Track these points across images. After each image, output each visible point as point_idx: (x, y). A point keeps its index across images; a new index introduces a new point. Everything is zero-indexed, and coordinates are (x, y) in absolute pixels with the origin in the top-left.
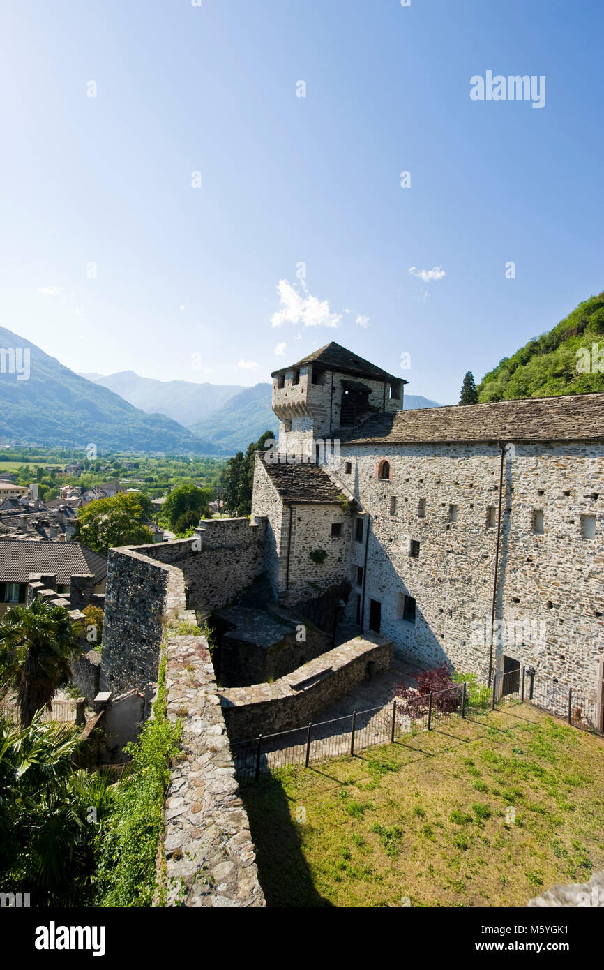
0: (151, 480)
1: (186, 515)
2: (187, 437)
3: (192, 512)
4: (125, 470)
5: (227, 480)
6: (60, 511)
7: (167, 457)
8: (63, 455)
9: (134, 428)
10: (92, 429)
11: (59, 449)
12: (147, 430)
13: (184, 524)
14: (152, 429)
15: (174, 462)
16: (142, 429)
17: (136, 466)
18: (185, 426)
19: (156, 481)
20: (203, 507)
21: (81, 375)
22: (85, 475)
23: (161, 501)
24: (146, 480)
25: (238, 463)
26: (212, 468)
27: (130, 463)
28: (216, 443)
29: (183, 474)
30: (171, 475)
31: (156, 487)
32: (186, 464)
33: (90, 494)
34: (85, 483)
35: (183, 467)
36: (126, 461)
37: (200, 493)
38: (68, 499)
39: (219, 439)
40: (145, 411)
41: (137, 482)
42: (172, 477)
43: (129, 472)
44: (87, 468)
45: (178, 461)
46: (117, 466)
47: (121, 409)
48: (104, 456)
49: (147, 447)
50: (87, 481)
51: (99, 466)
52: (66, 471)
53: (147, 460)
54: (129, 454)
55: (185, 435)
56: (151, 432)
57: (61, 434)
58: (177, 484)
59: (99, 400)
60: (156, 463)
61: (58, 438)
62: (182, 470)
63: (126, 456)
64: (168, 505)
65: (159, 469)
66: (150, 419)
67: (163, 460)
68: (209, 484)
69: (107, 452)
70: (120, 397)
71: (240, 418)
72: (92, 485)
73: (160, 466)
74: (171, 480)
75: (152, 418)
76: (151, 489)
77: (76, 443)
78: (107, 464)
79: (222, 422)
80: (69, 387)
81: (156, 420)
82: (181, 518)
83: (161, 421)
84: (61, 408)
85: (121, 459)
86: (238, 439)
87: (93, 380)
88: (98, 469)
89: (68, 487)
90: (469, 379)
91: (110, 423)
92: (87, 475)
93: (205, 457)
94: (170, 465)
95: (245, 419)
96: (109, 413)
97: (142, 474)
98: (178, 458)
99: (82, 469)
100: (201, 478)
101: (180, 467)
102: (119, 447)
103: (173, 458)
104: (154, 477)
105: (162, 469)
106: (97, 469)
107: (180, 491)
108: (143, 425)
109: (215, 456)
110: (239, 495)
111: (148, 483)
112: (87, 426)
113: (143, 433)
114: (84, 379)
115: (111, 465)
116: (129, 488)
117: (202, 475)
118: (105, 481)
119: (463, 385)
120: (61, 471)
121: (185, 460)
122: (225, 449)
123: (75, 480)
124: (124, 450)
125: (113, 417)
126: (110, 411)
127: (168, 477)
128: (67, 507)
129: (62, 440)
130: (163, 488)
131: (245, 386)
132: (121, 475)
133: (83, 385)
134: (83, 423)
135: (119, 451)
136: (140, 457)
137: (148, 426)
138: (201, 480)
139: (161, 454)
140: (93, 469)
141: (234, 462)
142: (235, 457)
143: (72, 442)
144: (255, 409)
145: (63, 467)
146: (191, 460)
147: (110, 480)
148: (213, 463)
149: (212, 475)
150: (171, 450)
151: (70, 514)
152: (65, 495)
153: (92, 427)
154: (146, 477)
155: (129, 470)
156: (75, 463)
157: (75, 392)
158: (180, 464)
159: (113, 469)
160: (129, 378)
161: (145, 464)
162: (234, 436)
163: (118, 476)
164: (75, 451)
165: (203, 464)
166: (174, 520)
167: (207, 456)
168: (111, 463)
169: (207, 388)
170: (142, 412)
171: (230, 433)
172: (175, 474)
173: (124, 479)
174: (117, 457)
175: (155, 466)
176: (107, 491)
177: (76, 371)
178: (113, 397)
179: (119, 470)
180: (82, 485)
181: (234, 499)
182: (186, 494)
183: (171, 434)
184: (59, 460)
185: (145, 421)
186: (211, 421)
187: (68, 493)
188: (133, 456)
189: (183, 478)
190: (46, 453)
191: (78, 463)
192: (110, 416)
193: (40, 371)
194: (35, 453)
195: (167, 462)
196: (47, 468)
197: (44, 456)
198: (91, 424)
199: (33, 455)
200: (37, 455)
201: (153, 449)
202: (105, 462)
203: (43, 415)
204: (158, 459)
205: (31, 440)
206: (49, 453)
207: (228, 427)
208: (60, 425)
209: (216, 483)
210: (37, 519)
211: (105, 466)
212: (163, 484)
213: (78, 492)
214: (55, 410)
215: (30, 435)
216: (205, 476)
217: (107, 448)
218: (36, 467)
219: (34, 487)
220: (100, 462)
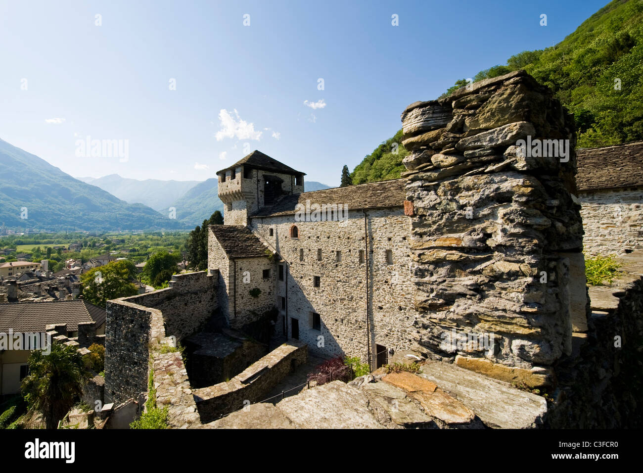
0: (134, 250)
1: (162, 274)
2: (159, 219)
3: (166, 270)
4: (114, 245)
5: (190, 246)
6: (66, 278)
7: (145, 233)
8: (66, 237)
9: (119, 214)
10: (88, 217)
11: (63, 233)
12: (129, 215)
13: (160, 279)
14: (133, 214)
15: (150, 237)
16: (126, 215)
17: (123, 241)
18: (157, 211)
19: (138, 251)
20: (173, 266)
21: (78, 179)
22: (85, 251)
23: (143, 265)
24: (131, 251)
25: (197, 234)
26: (179, 239)
27: (118, 240)
28: (181, 221)
29: (158, 245)
30: (149, 246)
31: (139, 255)
32: (159, 237)
33: (89, 264)
34: (85, 257)
35: (158, 240)
36: (115, 238)
37: (171, 257)
38: (72, 269)
39: (183, 218)
40: (128, 202)
41: (124, 252)
42: (150, 247)
43: (118, 246)
44: (86, 245)
45: (154, 235)
46: (108, 242)
47: (109, 202)
48: (98, 236)
49: (130, 227)
50: (85, 255)
51: (94, 243)
52: (69, 249)
53: (131, 237)
54: (117, 233)
55: (158, 217)
56: (133, 216)
57: (64, 222)
58: (154, 252)
59: (93, 196)
60: (138, 238)
61: (62, 225)
62: (157, 242)
63: (114, 235)
64: (148, 267)
65: (140, 242)
66: (132, 208)
67: (143, 235)
68: (177, 250)
69: (100, 233)
70: (108, 193)
71: (197, 203)
72: (90, 258)
73: (141, 240)
74: (149, 250)
75: (133, 206)
76: (135, 257)
77: (76, 228)
78: (101, 242)
79: (185, 206)
80: (69, 188)
81: (136, 208)
82: (158, 276)
83: (140, 209)
84: (63, 203)
85: (111, 237)
86: (197, 217)
87: (87, 182)
88: (94, 245)
89: (71, 260)
90: (345, 170)
91: (102, 212)
93: (173, 231)
94: (148, 239)
95: (200, 203)
96: (101, 205)
97: (127, 247)
98: (154, 233)
99: (82, 246)
100: (171, 246)
101: (155, 240)
102: (110, 229)
103: (150, 234)
104: (136, 248)
105: (143, 242)
106: (93, 246)
107: (156, 256)
108: (127, 212)
109: (180, 230)
110: (199, 256)
111: (132, 253)
112: (84, 215)
113: (127, 217)
114: (81, 182)
115: (103, 242)
116: (118, 257)
117: (171, 244)
118: (99, 253)
119: (342, 174)
120: (65, 249)
121: (159, 234)
122: (187, 225)
123: (76, 255)
124: (113, 231)
125: (104, 207)
126: (102, 204)
127: (147, 247)
128: (72, 275)
129: (66, 227)
130: (143, 255)
131: (200, 181)
132: (111, 248)
133: (80, 185)
134: (81, 213)
135: (109, 232)
136: (125, 234)
137: (130, 213)
138: (171, 248)
139: (141, 232)
140: (90, 246)
141: (194, 234)
142: (194, 230)
143: (73, 227)
144: (207, 196)
145: (67, 246)
146: (163, 234)
147: (104, 252)
148: (179, 235)
149: (179, 243)
150: (148, 228)
151: (74, 279)
152: (70, 267)
154: (130, 249)
155: (118, 245)
156: (76, 242)
157: (75, 191)
158: (155, 237)
159: (105, 245)
160: (115, 179)
161: (129, 239)
162: (193, 215)
163: (109, 250)
164: (77, 233)
165: (172, 237)
166: (153, 278)
167: (175, 231)
168: (104, 240)
169: (172, 183)
170: (125, 203)
171: (190, 214)
172: (152, 245)
173: (114, 251)
174: (108, 236)
175: (137, 240)
176: (102, 261)
177: (74, 176)
178: (103, 193)
179: (110, 245)
180: (82, 258)
181: (195, 259)
182: (161, 259)
183: (148, 217)
184: (64, 241)
185: (128, 209)
187: (72, 264)
188: (120, 234)
189: (158, 247)
190: (53, 236)
191: (78, 242)
192: (101, 207)
193: (46, 177)
194: (45, 238)
195: (146, 237)
196: (54, 248)
197: (51, 239)
198: (87, 214)
199: (43, 239)
200: (46, 239)
201: (135, 228)
202: (99, 240)
203: (50, 209)
204: (139, 235)
205: (41, 228)
206: (55, 236)
207: (189, 209)
208: (63, 216)
209: (182, 249)
210: (48, 285)
211: (99, 243)
212: (143, 252)
213: (79, 263)
214: (59, 205)
215: (41, 224)
216: (173, 245)
217: (100, 230)
218: (46, 247)
219: (45, 262)
220: (95, 240)
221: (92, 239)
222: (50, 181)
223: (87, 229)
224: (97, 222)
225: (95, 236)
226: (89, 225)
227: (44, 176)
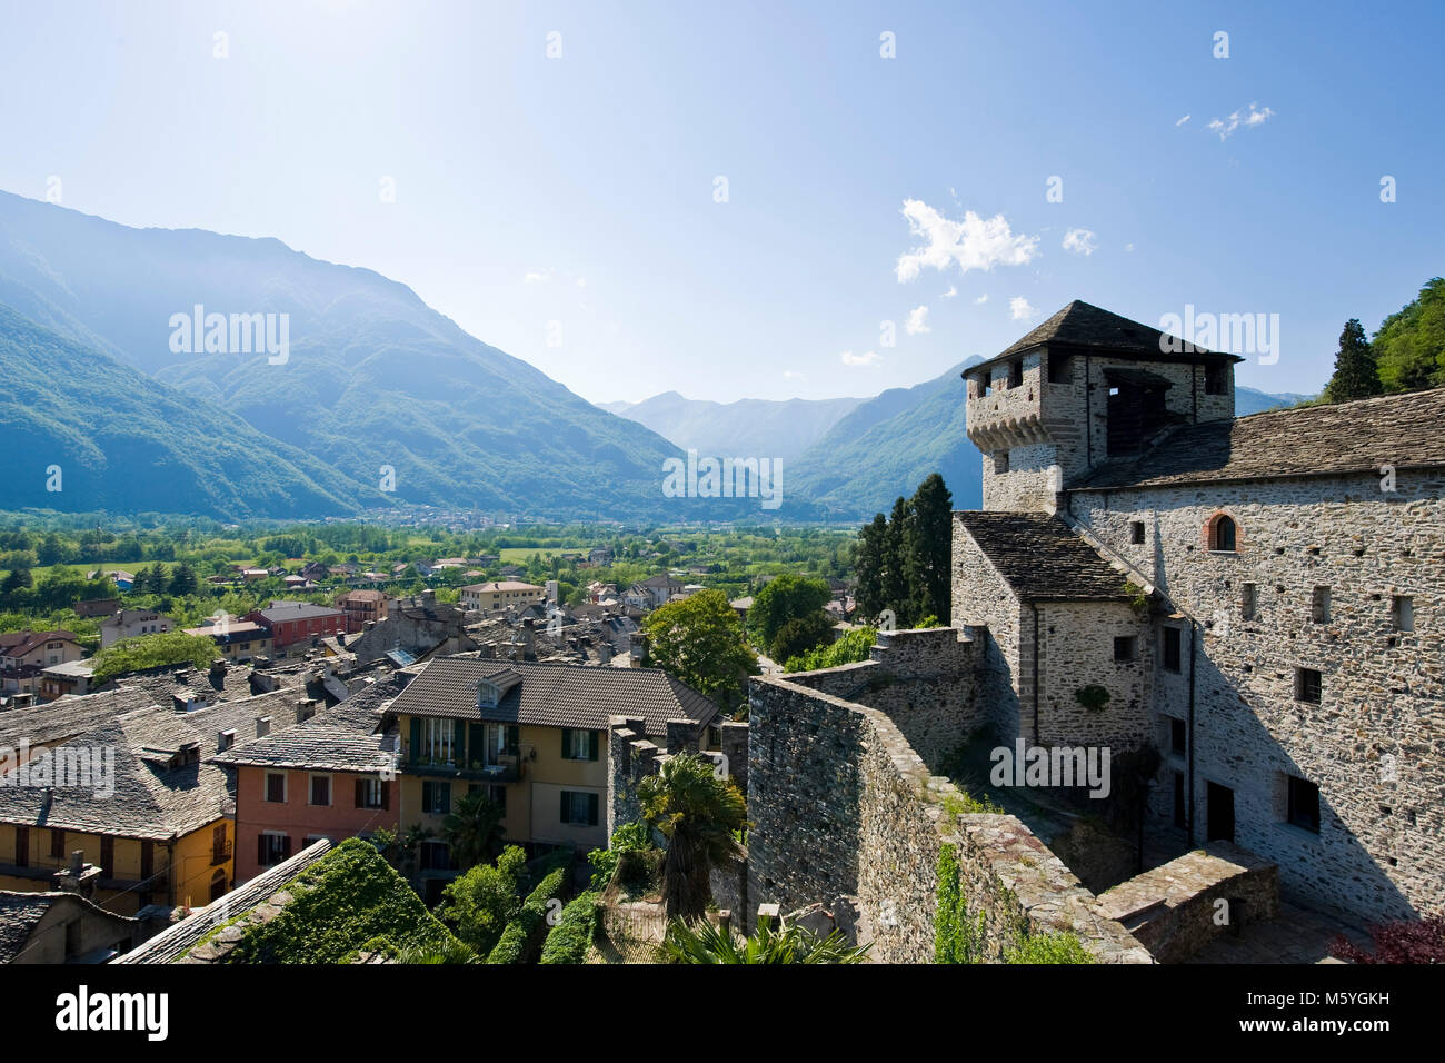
0: (717, 569)
1: (790, 627)
3: (799, 620)
4: (675, 555)
5: (861, 565)
6: (604, 622)
7: (739, 530)
8: (583, 535)
10: (621, 491)
11: (578, 525)
13: (786, 641)
15: (750, 537)
17: (692, 546)
19: (725, 570)
20: (816, 612)
21: (599, 406)
22: (619, 565)
23: (746, 603)
24: (711, 570)
25: (878, 533)
26: (815, 545)
27: (681, 543)
28: (818, 501)
29: (767, 558)
30: (748, 560)
31: (728, 580)
32: (769, 540)
33: (631, 595)
34: (621, 578)
35: (766, 546)
36: (675, 539)
37: (810, 589)
38: (601, 603)
39: (822, 495)
41: (695, 572)
42: (749, 563)
43: (682, 558)
44: (620, 554)
45: (757, 535)
46: (663, 548)
48: (642, 534)
49: (705, 515)
50: (622, 575)
51: (636, 549)
52: (590, 560)
53: (708, 537)
54: (679, 528)
57: (578, 502)
58: (769, 574)
59: (628, 444)
60: (722, 540)
61: (574, 508)
62: (765, 551)
63: (674, 532)
64: (759, 608)
65: (729, 551)
67: (733, 534)
68: (815, 573)
69: (646, 526)
70: (655, 434)
71: (857, 455)
72: (631, 580)
73: (729, 545)
74: (751, 569)
76: (720, 585)
77: (600, 516)
78: (649, 547)
79: (826, 464)
80: (584, 428)
82: (781, 632)
84: (575, 460)
85: (667, 536)
86: (855, 492)
87: (617, 412)
88: (636, 555)
89: (597, 584)
90: (1352, 333)
91: (648, 479)
92: (621, 564)
93: (799, 527)
94: (745, 542)
95: (865, 455)
96: (645, 464)
97: (702, 560)
98: (756, 530)
99: (613, 554)
100: (799, 563)
101: (761, 546)
102: (663, 518)
103: (749, 531)
104: (722, 564)
105: (733, 549)
106: (634, 555)
107: (775, 586)
109: (816, 524)
110: (883, 591)
111: (714, 575)
112: (614, 486)
114: (605, 413)
115: (654, 548)
116: (687, 584)
117: (798, 558)
118: (648, 573)
120: (583, 560)
121: (768, 533)
122: (832, 510)
123: (605, 573)
124: (671, 522)
127: (743, 563)
128: (613, 616)
130: (739, 581)
131: (864, 397)
132: (670, 562)
133: (604, 422)
134: (608, 482)
135: (662, 524)
136: (696, 531)
138: (800, 567)
139: (727, 525)
140: (628, 555)
141: (871, 533)
142: (871, 523)
143: (594, 513)
144: (884, 435)
145: (585, 554)
146: (778, 532)
147: (657, 571)
148: (816, 536)
149: (818, 556)
150: (744, 517)
151: (618, 626)
153: (621, 487)
154: (708, 565)
155: (683, 554)
156: (601, 546)
157: (595, 434)
158: (761, 539)
159: (658, 554)
160: (672, 403)
161: (706, 543)
162: (848, 487)
163: (667, 565)
164: (601, 527)
165: (800, 539)
166: (770, 635)
167: (803, 524)
168: (653, 544)
169: (797, 406)
171: (839, 482)
172: (754, 558)
173: (676, 569)
174: (661, 534)
175: (721, 545)
176: (655, 590)
177: (593, 400)
178: (649, 437)
179: (668, 555)
180: (616, 582)
181: (874, 597)
182: (788, 591)
184: (579, 542)
186: (808, 463)
187: (601, 593)
188: (685, 531)
189: (769, 563)
190: (559, 531)
191: (606, 546)
192: (646, 468)
193: (543, 406)
194: (545, 534)
195: (739, 538)
196: (564, 556)
197: (555, 537)
198: (619, 484)
199: (542, 537)
200: (548, 537)
201: (715, 518)
202: (644, 543)
203: (551, 474)
204: (724, 533)
205: (537, 514)
206: (564, 532)
207: (837, 472)
208: (575, 487)
209: (825, 571)
210: (574, 634)
211: (645, 549)
212: (737, 574)
213: (612, 591)
214: (567, 464)
215: (535, 506)
216: (805, 559)
217: (644, 520)
218: (548, 555)
219: (551, 585)
220: (638, 543)
221: (631, 541)
222: (550, 413)
223: (620, 517)
224: (638, 501)
225: (635, 532)
226: (623, 509)
227: (539, 403)
